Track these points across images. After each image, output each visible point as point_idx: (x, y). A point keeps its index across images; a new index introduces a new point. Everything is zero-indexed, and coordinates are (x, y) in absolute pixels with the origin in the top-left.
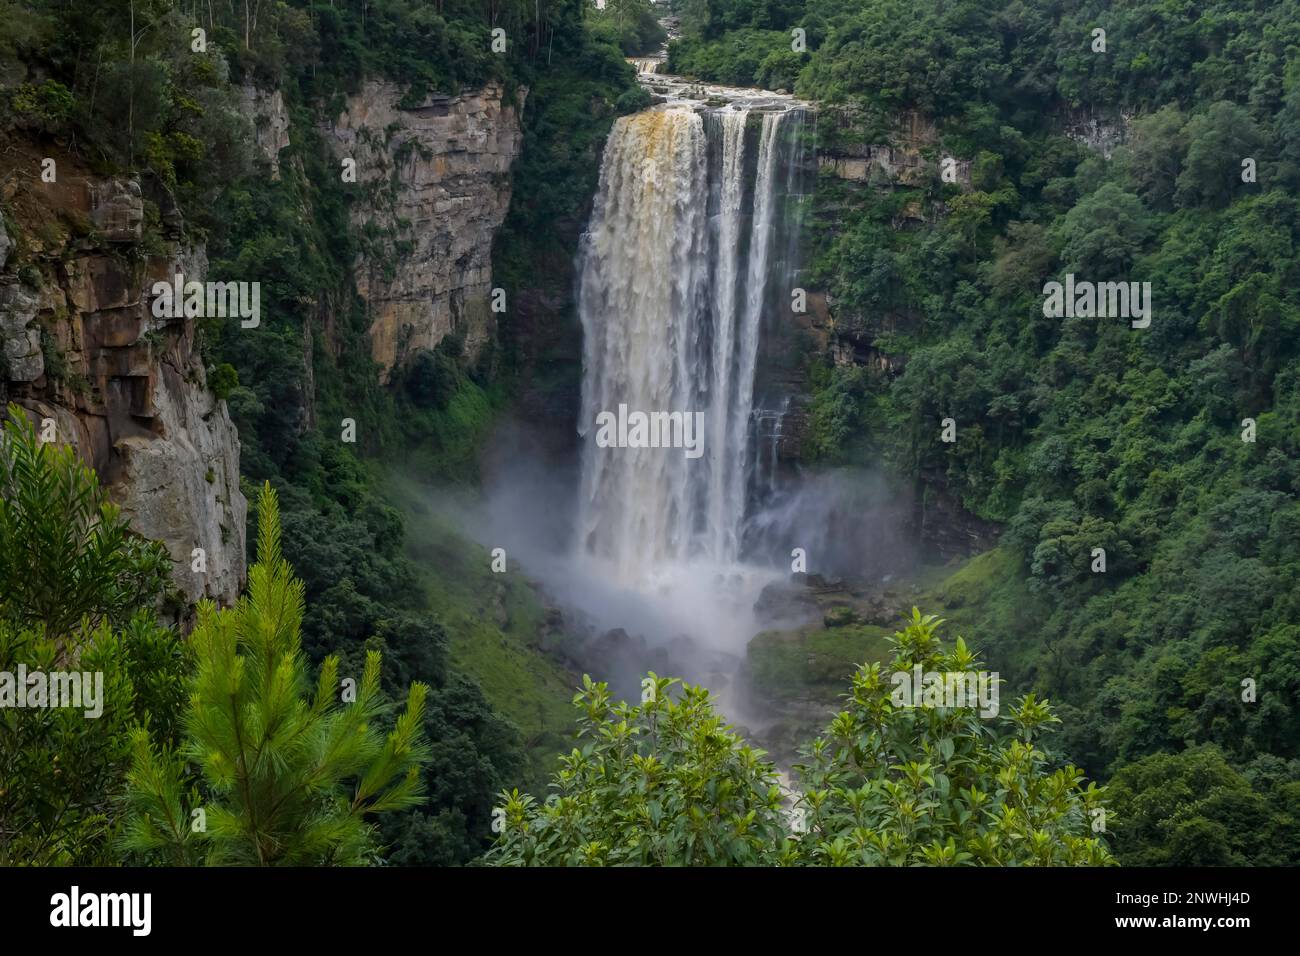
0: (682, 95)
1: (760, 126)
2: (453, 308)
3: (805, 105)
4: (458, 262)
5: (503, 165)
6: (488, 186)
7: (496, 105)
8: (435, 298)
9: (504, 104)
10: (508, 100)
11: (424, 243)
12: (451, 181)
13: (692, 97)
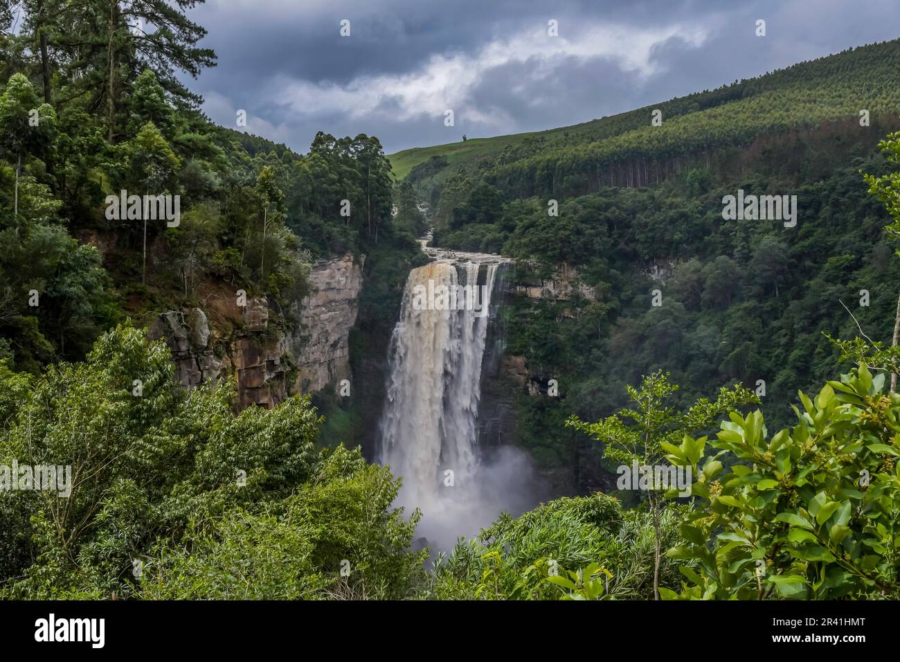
0: (444, 257)
1: (486, 271)
2: (330, 370)
3: (508, 260)
4: (332, 346)
5: (354, 295)
6: (346, 306)
7: (350, 264)
8: (320, 364)
9: (354, 264)
10: (356, 262)
11: (315, 336)
12: (328, 304)
13: (449, 258)
